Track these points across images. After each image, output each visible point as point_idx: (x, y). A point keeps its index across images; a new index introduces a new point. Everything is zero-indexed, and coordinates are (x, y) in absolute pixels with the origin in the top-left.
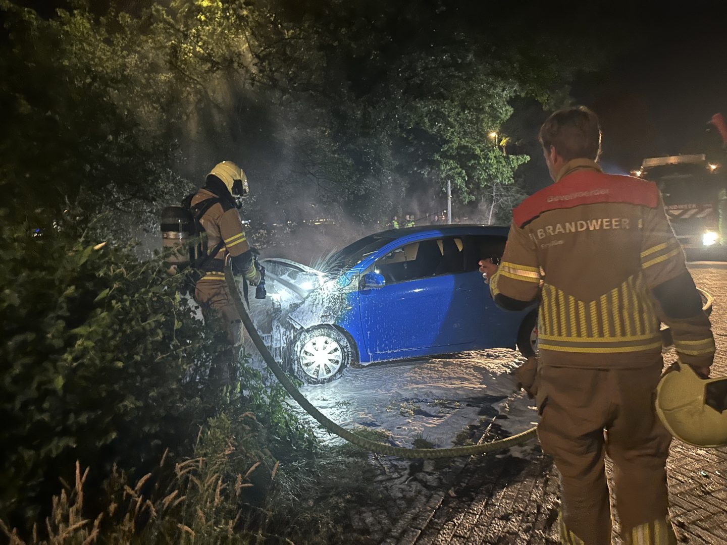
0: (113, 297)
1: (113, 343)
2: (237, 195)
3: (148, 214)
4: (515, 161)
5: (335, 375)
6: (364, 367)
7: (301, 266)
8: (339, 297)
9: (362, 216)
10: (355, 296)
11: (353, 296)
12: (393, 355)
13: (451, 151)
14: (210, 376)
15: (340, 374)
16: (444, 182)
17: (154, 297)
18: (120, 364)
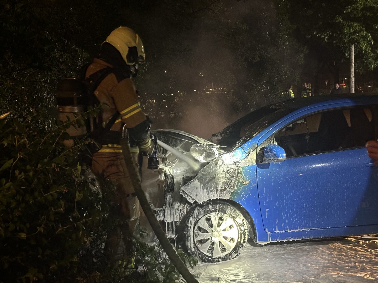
0: (16, 167)
1: (17, 213)
2: (133, 63)
3: (43, 84)
5: (230, 254)
6: (262, 246)
7: (196, 138)
8: (235, 170)
9: (256, 84)
10: (252, 171)
11: (250, 170)
12: (293, 235)
13: (355, 13)
14: (105, 249)
15: (236, 253)
16: (347, 47)
17: (57, 168)
18: (23, 235)
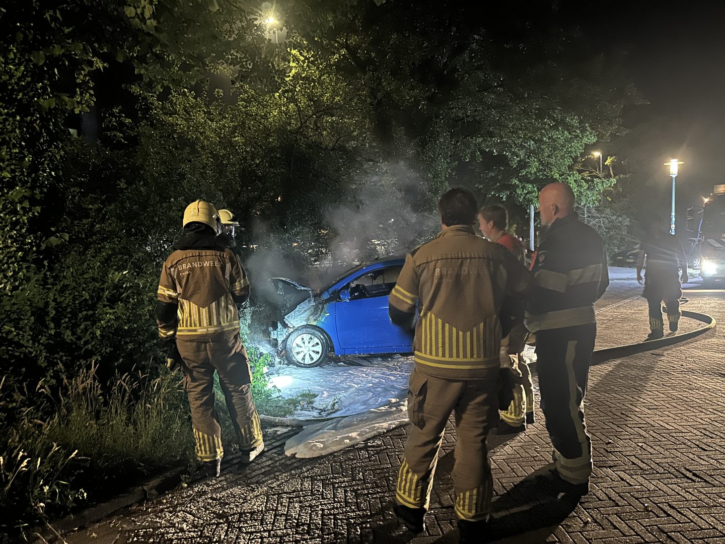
4: (600, 185)
13: (529, 175)
